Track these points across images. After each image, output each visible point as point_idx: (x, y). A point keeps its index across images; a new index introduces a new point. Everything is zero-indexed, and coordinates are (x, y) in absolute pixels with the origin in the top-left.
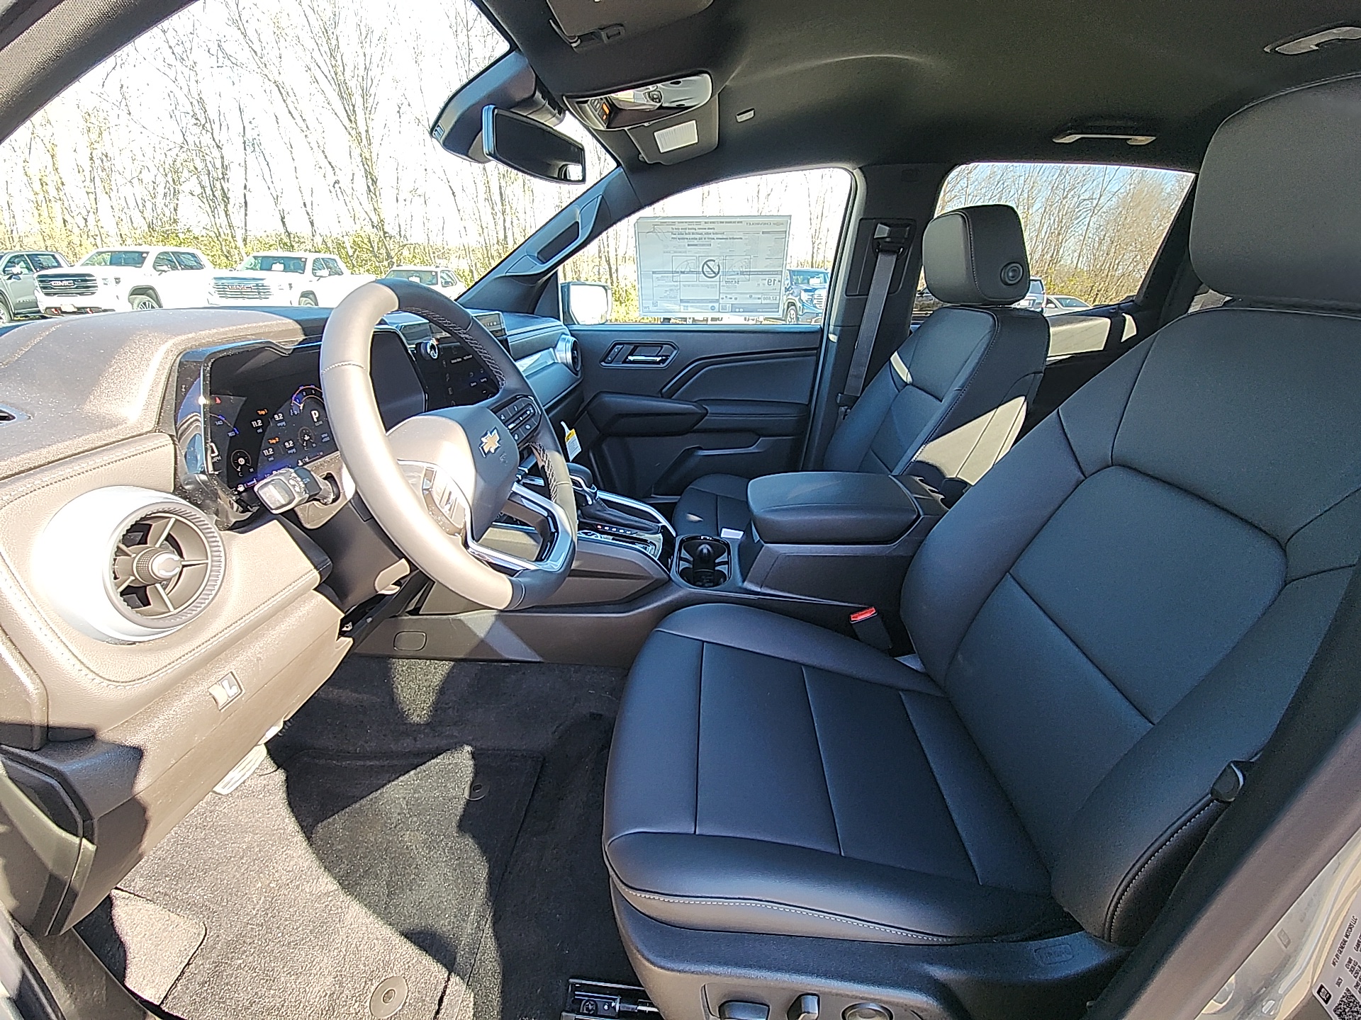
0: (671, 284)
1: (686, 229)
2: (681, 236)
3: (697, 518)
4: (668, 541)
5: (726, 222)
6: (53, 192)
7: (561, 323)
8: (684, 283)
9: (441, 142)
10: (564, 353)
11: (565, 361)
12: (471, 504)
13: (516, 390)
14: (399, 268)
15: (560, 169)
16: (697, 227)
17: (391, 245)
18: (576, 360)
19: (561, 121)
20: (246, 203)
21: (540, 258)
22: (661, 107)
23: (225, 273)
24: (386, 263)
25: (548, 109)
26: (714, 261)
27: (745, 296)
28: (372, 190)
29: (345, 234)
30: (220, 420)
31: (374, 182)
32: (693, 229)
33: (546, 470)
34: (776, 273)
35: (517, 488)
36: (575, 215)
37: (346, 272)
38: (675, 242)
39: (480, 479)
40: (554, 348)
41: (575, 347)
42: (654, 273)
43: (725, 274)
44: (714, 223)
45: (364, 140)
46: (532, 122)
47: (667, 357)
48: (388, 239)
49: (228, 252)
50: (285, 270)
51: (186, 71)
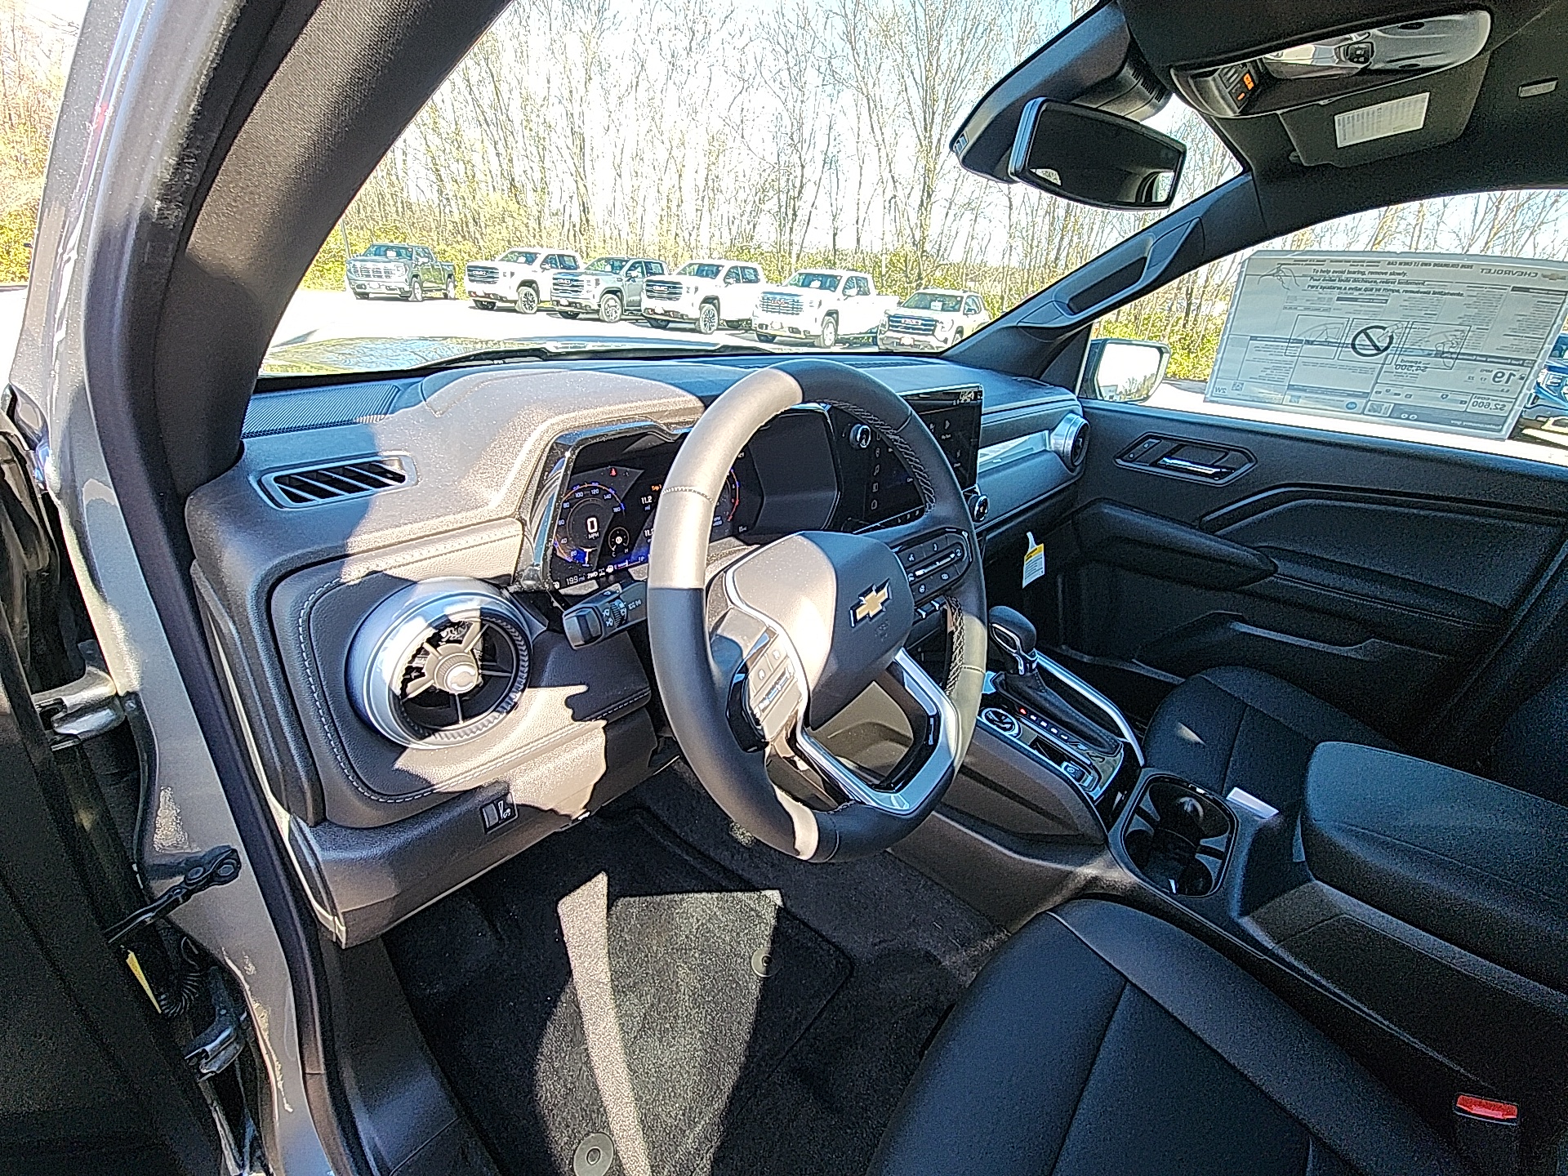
0: (1279, 358)
1: (1343, 272)
2: (1330, 284)
3: (1194, 737)
4: (1130, 770)
5: (1435, 265)
6: (674, 209)
7: (1074, 397)
8: (1305, 359)
9: (961, 158)
10: (1063, 438)
11: (1062, 449)
12: (811, 688)
13: (946, 520)
14: (926, 291)
15: (1145, 179)
16: (1367, 270)
17: (926, 267)
18: (1078, 451)
19: (1159, 109)
20: (809, 220)
21: (1071, 305)
22: (1364, 71)
23: (773, 288)
24: (914, 285)
25: (1139, 93)
26: (1384, 328)
27: (1432, 394)
28: (925, 204)
29: (884, 251)
30: (609, 493)
31: (929, 196)
32: (1359, 272)
33: (955, 640)
34: (1522, 363)
35: (902, 659)
36: (1147, 245)
37: (874, 291)
38: (1313, 292)
39: (833, 661)
40: (1051, 430)
41: (1082, 432)
42: (1253, 338)
43: (1401, 352)
44: (1406, 264)
45: (933, 150)
46: (1108, 118)
47: (1231, 470)
48: (924, 258)
49: (782, 268)
50: (821, 288)
51: (796, 91)
